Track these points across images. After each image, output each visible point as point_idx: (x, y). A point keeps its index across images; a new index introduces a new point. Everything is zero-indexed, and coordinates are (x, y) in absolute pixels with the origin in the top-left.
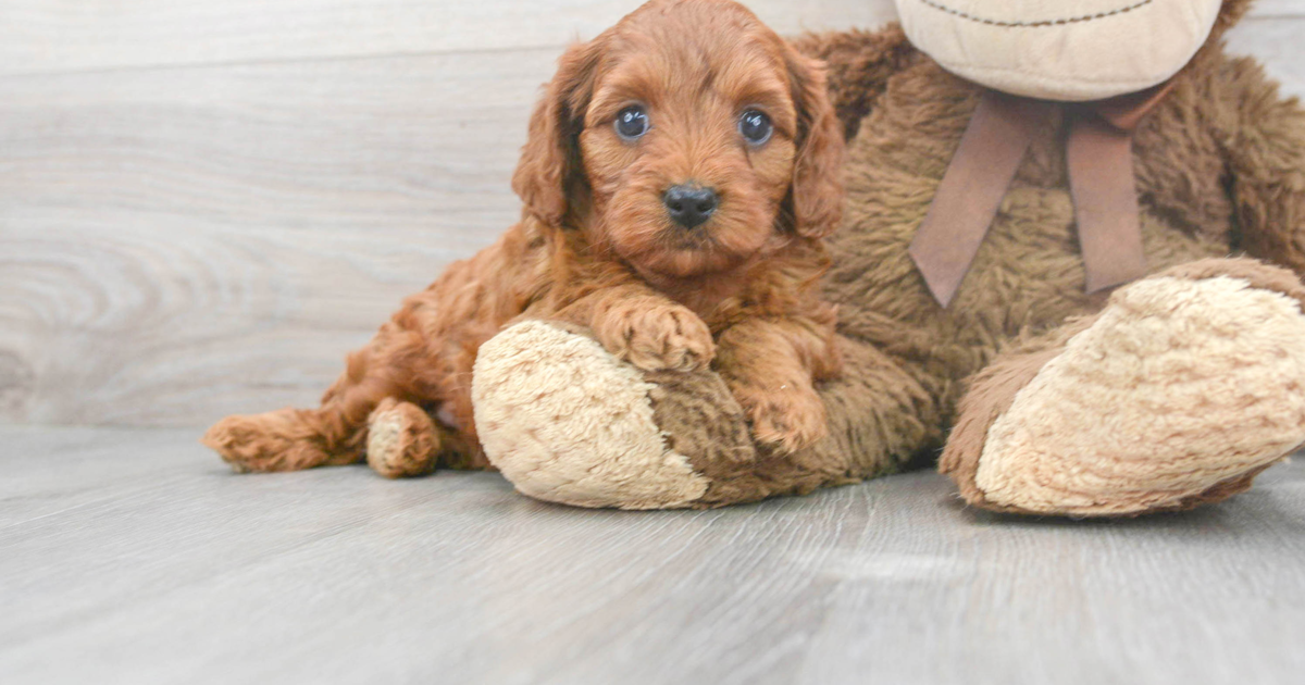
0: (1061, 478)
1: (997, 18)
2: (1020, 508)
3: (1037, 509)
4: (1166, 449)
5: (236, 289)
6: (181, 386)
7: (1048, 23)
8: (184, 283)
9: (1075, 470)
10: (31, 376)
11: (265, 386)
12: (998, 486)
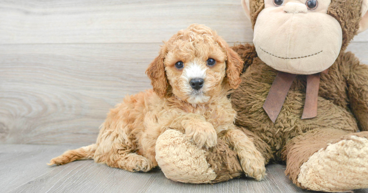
0: (322, 183)
1: (281, 56)
2: (311, 189)
3: (315, 190)
4: (353, 181)
5: (70, 107)
6: (53, 133)
7: (295, 58)
8: (55, 105)
9: (326, 182)
10: (8, 130)
11: (78, 133)
12: (305, 183)
